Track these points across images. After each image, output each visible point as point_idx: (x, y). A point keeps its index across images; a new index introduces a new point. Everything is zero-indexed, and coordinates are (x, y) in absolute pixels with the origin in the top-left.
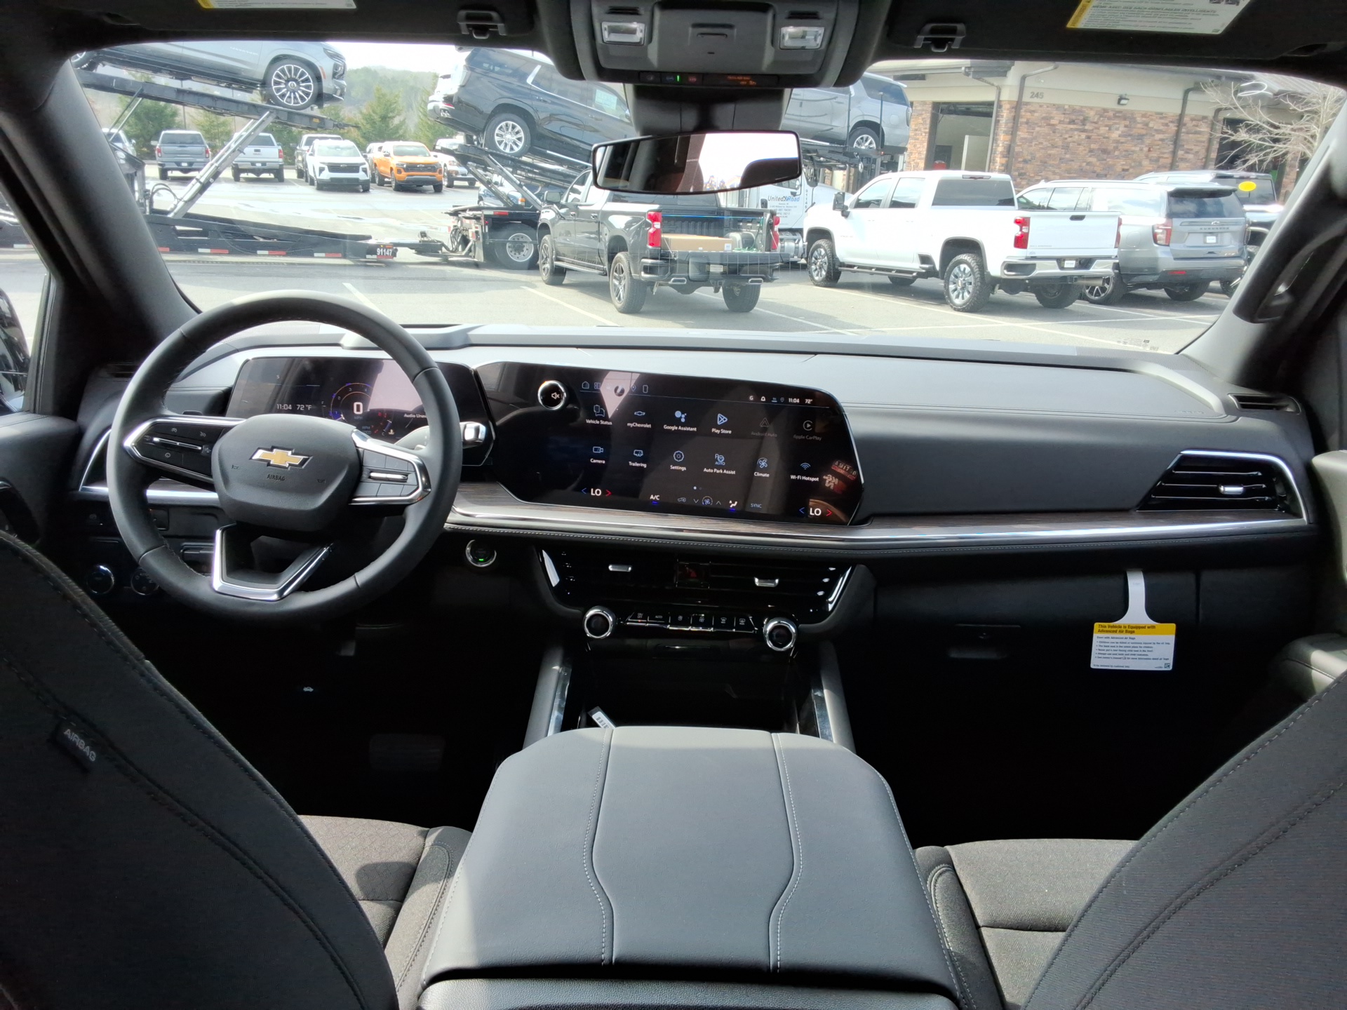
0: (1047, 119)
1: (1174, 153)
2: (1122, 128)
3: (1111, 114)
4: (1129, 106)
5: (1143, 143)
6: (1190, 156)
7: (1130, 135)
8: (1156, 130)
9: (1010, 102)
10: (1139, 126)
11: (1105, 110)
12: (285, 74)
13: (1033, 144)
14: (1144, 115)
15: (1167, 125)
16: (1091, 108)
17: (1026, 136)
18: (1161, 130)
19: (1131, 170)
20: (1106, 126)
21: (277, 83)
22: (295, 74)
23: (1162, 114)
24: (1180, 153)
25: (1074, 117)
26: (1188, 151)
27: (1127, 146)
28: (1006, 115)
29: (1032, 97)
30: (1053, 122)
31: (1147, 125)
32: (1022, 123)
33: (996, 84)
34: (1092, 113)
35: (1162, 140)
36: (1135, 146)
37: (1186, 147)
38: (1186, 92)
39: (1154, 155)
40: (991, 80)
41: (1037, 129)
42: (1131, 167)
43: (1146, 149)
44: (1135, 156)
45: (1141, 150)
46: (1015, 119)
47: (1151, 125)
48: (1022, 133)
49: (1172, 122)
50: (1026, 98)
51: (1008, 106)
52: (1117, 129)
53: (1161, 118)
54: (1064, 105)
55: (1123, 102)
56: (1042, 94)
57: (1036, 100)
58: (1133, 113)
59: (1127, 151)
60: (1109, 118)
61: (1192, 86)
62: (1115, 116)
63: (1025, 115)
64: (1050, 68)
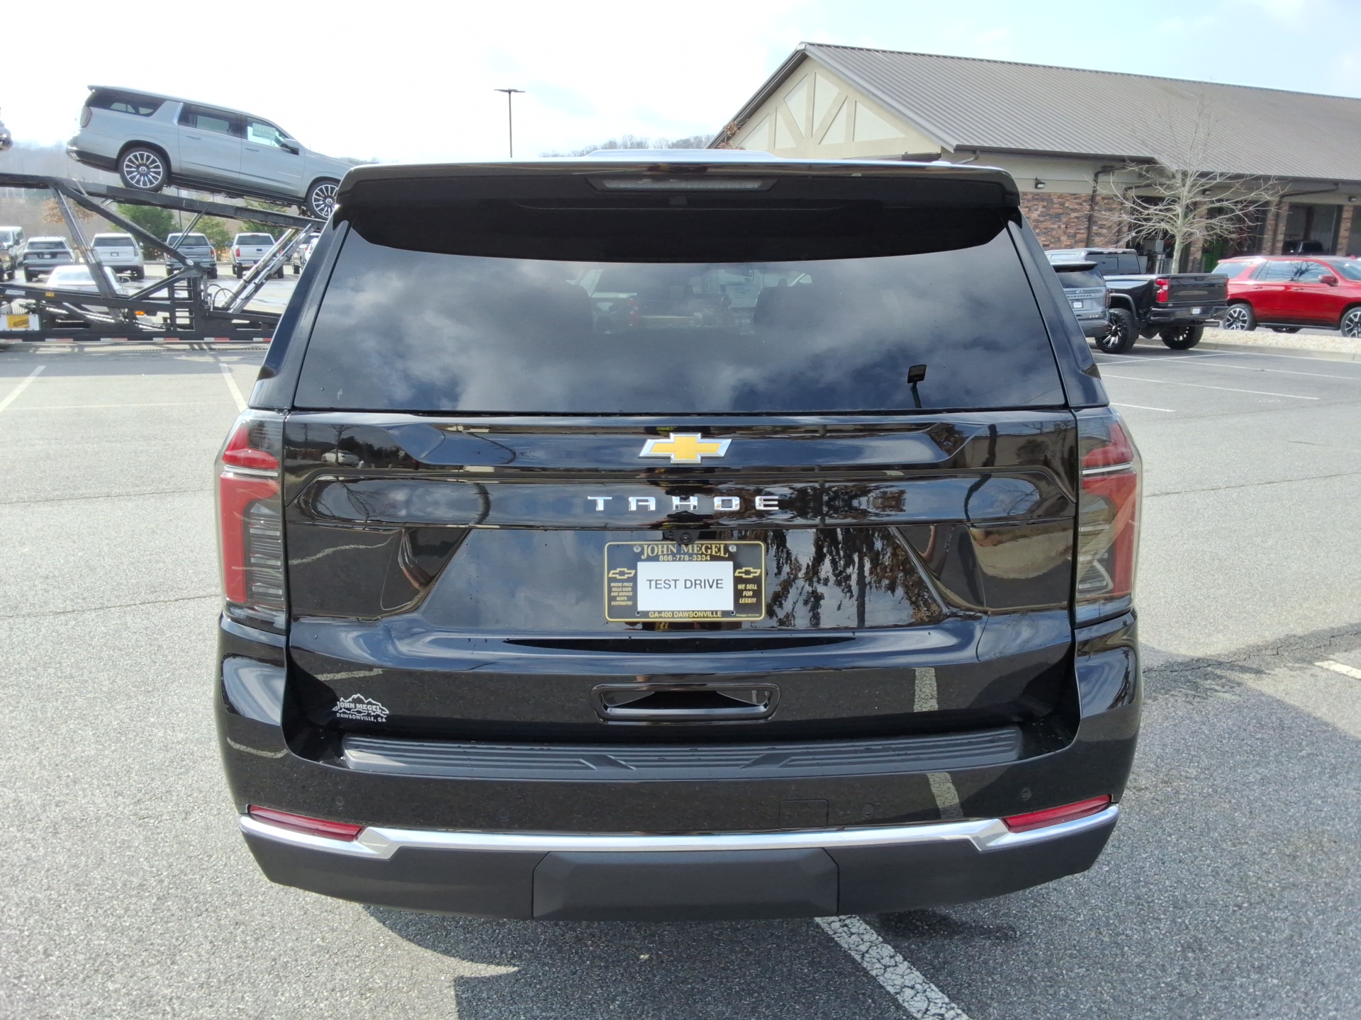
1: (1089, 228)
2: (1040, 209)
3: (1030, 197)
4: (1045, 189)
5: (1060, 221)
6: (1104, 231)
7: (1048, 215)
8: (1072, 210)
10: (1055, 206)
11: (1024, 194)
12: (323, 193)
14: (1060, 196)
15: (1081, 204)
18: (1076, 209)
19: (1051, 245)
20: (1027, 207)
21: (316, 200)
22: (332, 193)
23: (1075, 194)
24: (1095, 228)
26: (1101, 227)
27: (1048, 224)
31: (1062, 204)
35: (1076, 218)
36: (1053, 224)
37: (1099, 223)
38: (1096, 175)
39: (1071, 231)
42: (1052, 243)
43: (1063, 226)
44: (1054, 233)
45: (1059, 227)
47: (1067, 205)
49: (1085, 201)
52: (1037, 210)
53: (1075, 199)
55: (1040, 186)
58: (1049, 195)
59: (1046, 228)
60: (1029, 201)
61: (1101, 170)
62: (1033, 199)
64: (972, 159)
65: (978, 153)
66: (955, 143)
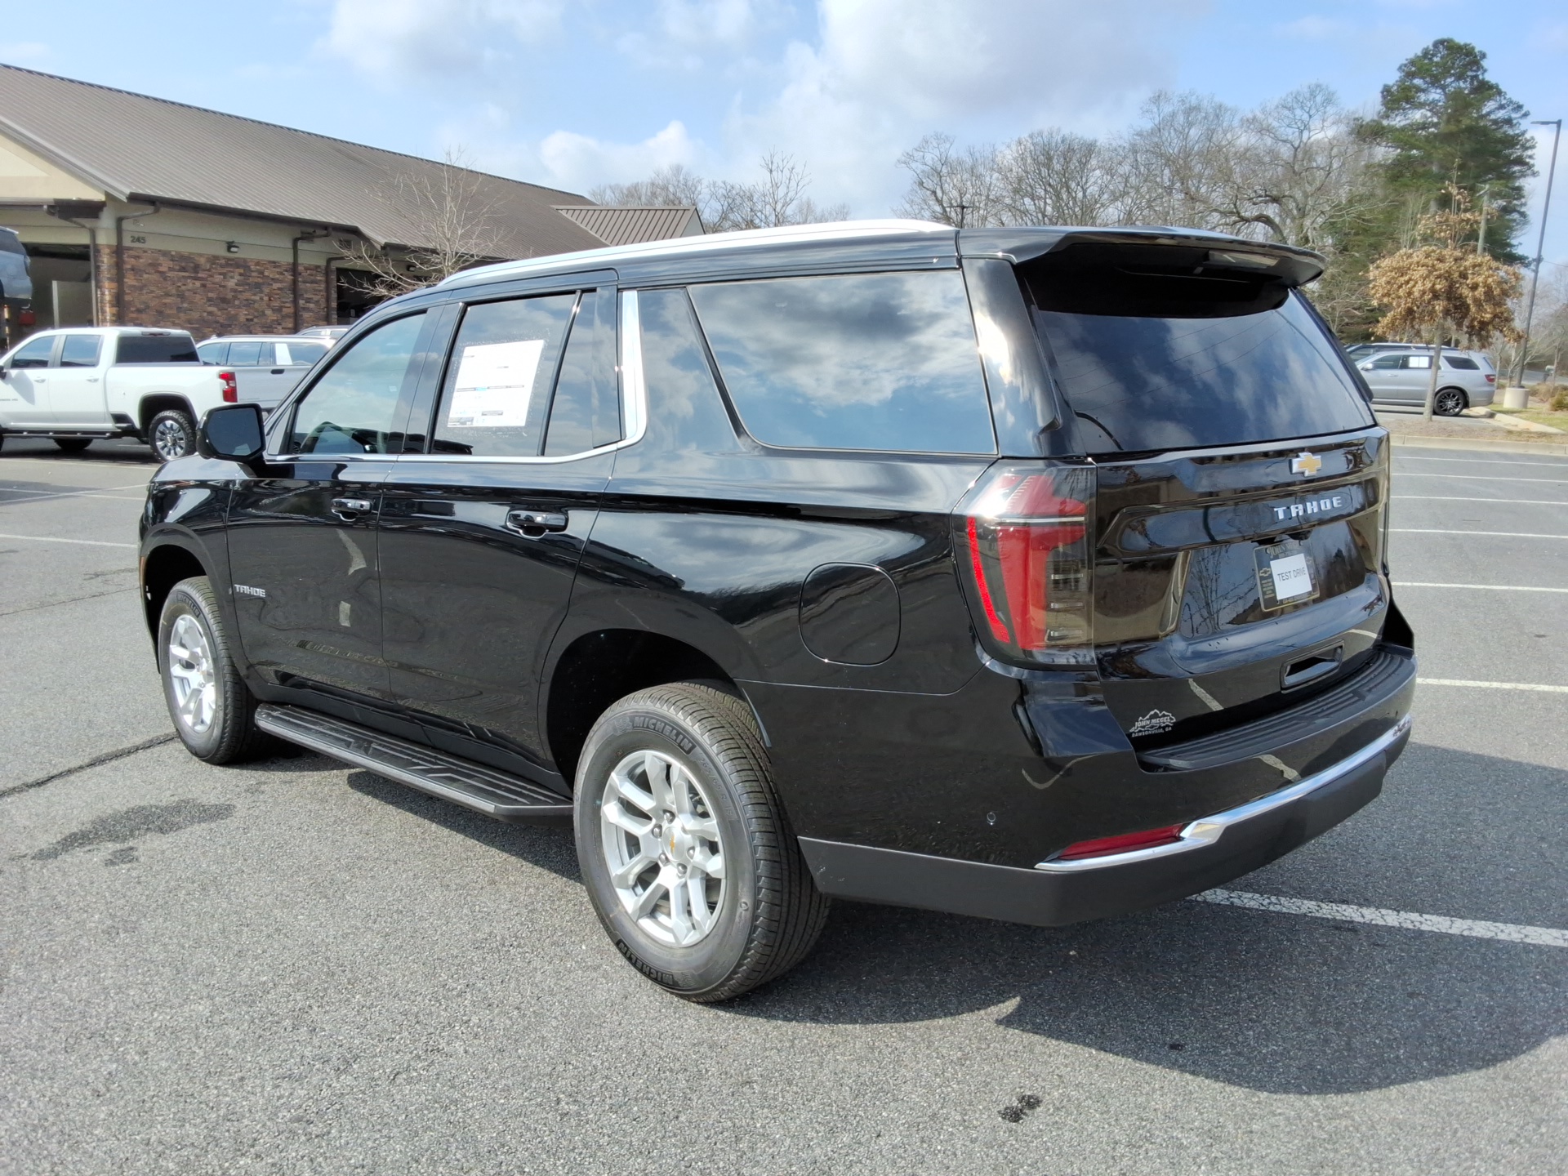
0: (154, 265)
1: (295, 302)
2: (237, 277)
3: (223, 261)
4: (240, 254)
5: (262, 292)
6: (312, 306)
7: (248, 284)
8: (273, 279)
9: (109, 246)
10: (254, 274)
11: (216, 258)
13: (145, 291)
14: (258, 264)
15: (281, 274)
16: (201, 255)
17: (134, 283)
18: (278, 279)
19: (255, 320)
20: (220, 274)
23: (274, 262)
24: (301, 302)
25: (183, 264)
26: (308, 301)
27: (247, 295)
28: (106, 260)
29: (133, 241)
30: (161, 269)
31: (262, 273)
32: (127, 269)
33: (88, 225)
34: (202, 261)
35: (279, 289)
36: (255, 295)
37: (305, 296)
38: (295, 241)
39: (276, 304)
40: (80, 220)
41: (145, 276)
42: (256, 317)
43: (266, 298)
44: (256, 305)
45: (262, 299)
46: (119, 265)
47: (266, 273)
48: (130, 281)
49: (286, 271)
50: (127, 242)
51: (107, 251)
52: (232, 277)
53: (275, 267)
54: (170, 252)
55: (233, 249)
56: (143, 238)
57: (137, 245)
58: (245, 260)
59: (247, 300)
60: (222, 266)
61: (299, 236)
62: (227, 265)
63: (129, 262)
64: (149, 212)
65: (157, 203)
66: (128, 191)
